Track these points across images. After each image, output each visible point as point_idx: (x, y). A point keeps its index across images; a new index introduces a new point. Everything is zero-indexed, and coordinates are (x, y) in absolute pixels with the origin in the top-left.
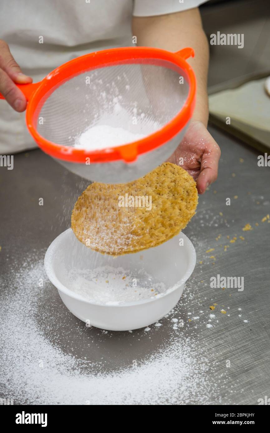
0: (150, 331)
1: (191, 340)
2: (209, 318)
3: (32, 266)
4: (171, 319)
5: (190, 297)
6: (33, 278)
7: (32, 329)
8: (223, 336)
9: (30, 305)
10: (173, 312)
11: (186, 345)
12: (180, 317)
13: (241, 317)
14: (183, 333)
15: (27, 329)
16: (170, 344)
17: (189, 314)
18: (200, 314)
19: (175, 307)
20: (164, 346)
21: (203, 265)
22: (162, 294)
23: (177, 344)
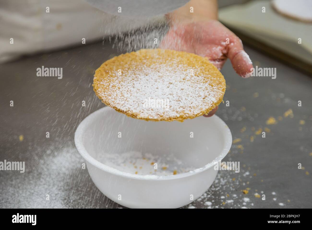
2: (243, 201)
3: (56, 154)
4: (204, 203)
5: (222, 182)
9: (56, 189)
10: (205, 196)
12: (213, 200)
13: (276, 200)
17: (223, 197)
18: (234, 197)
19: (207, 192)
21: (231, 154)
22: (201, 169)
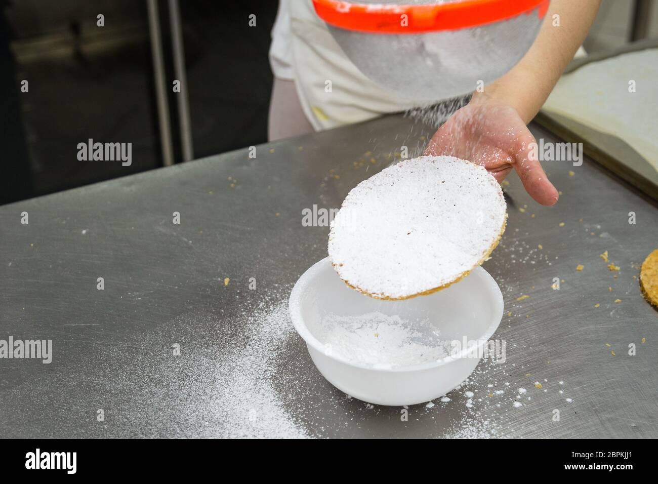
0: (433, 408)
1: (491, 423)
2: (518, 393)
3: (272, 308)
4: (464, 393)
5: (492, 362)
6: (272, 324)
7: (267, 398)
8: (536, 420)
9: (266, 362)
10: (467, 383)
11: (484, 430)
12: (477, 389)
13: (563, 394)
14: (480, 413)
15: (260, 396)
16: (461, 428)
17: (490, 386)
18: (506, 386)
19: (470, 376)
20: (453, 431)
21: (512, 318)
23: (471, 428)
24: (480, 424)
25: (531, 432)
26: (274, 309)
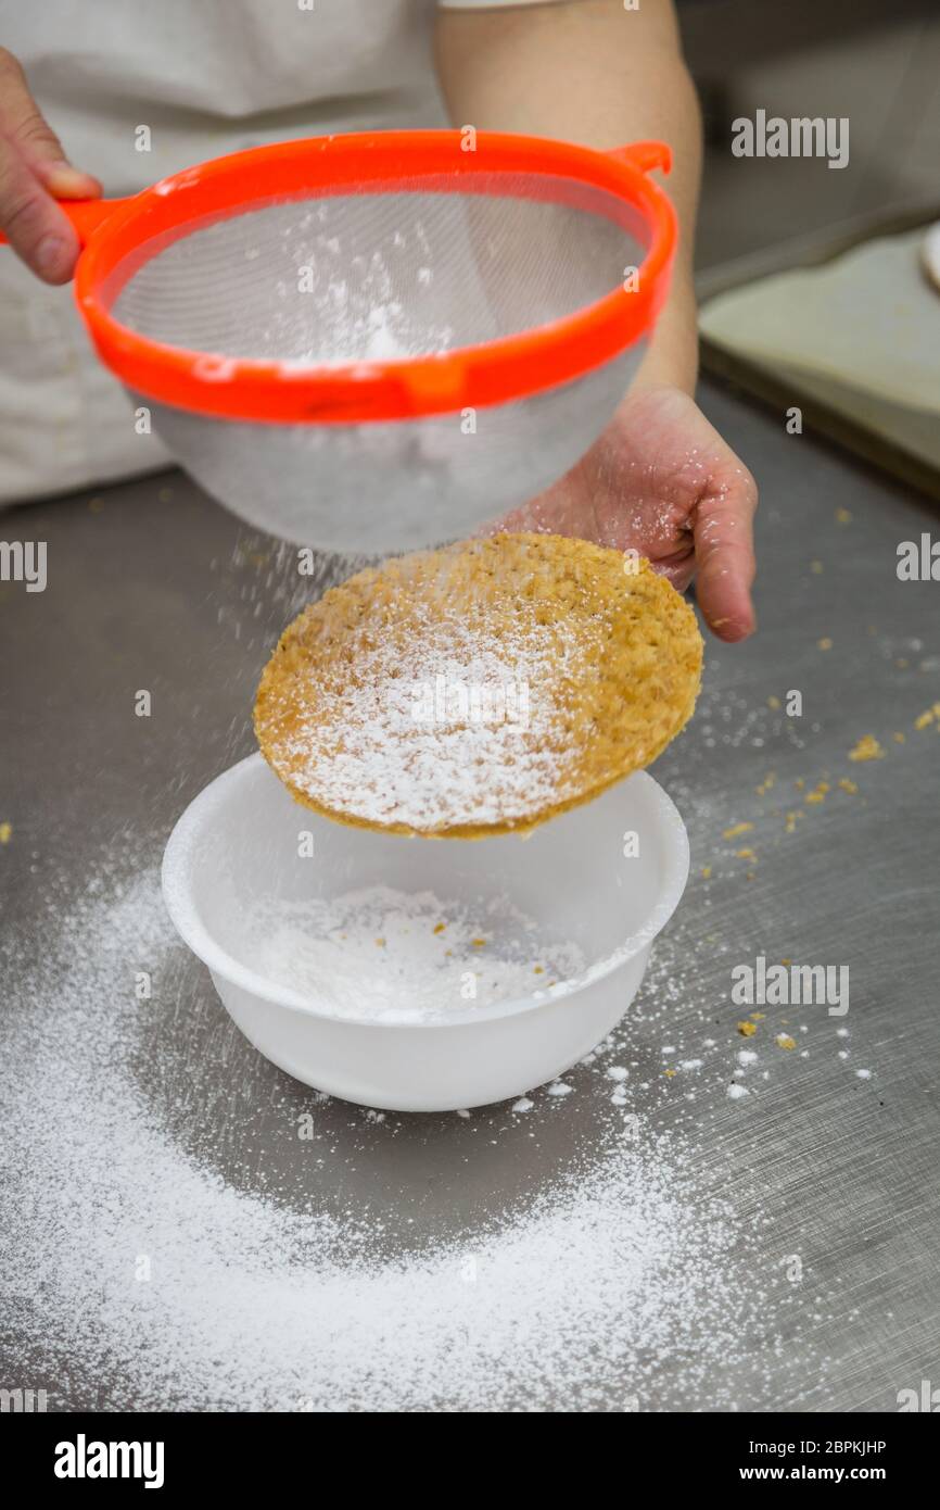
0: (531, 1113)
1: (673, 1140)
2: (737, 1065)
3: (119, 891)
4: (603, 1070)
5: (670, 993)
6: (123, 931)
7: (122, 1110)
8: (785, 1127)
9: (115, 1025)
10: (611, 1046)
11: (659, 1159)
12: (636, 1061)
13: (847, 1060)
14: (646, 1119)
15: (104, 1108)
16: (601, 1157)
17: (668, 1050)
18: (706, 1049)
19: (616, 1029)
20: (582, 1164)
21: (712, 882)
22: (571, 982)
23: (627, 1155)
24: (648, 1145)
25: (775, 1157)
26: (126, 893)
